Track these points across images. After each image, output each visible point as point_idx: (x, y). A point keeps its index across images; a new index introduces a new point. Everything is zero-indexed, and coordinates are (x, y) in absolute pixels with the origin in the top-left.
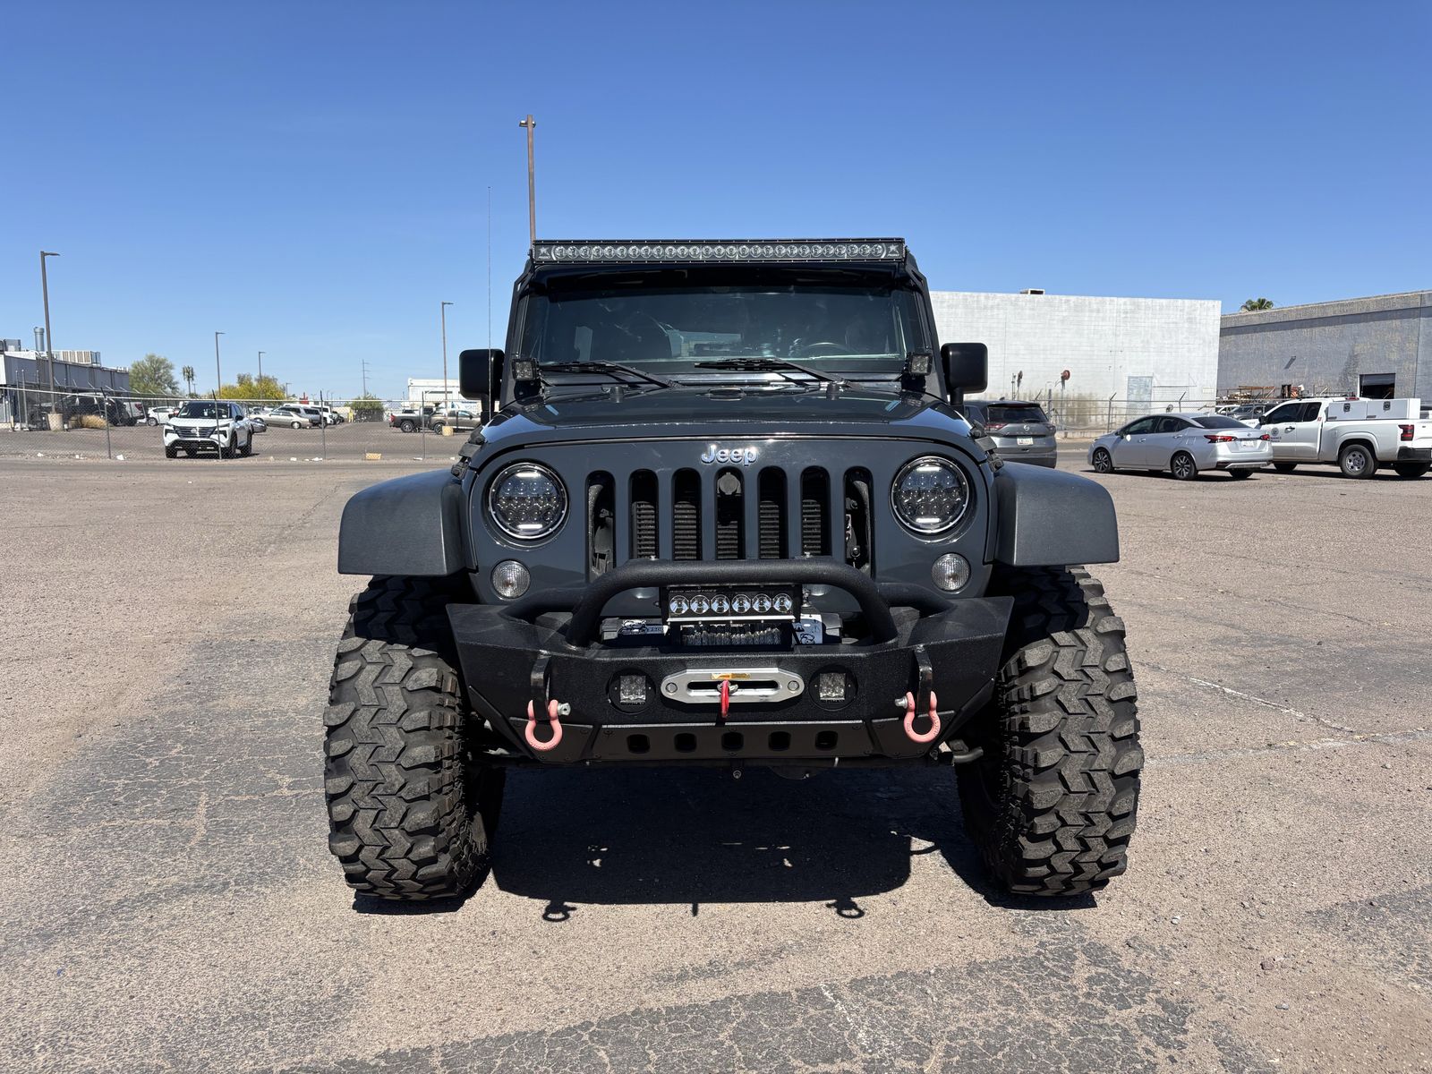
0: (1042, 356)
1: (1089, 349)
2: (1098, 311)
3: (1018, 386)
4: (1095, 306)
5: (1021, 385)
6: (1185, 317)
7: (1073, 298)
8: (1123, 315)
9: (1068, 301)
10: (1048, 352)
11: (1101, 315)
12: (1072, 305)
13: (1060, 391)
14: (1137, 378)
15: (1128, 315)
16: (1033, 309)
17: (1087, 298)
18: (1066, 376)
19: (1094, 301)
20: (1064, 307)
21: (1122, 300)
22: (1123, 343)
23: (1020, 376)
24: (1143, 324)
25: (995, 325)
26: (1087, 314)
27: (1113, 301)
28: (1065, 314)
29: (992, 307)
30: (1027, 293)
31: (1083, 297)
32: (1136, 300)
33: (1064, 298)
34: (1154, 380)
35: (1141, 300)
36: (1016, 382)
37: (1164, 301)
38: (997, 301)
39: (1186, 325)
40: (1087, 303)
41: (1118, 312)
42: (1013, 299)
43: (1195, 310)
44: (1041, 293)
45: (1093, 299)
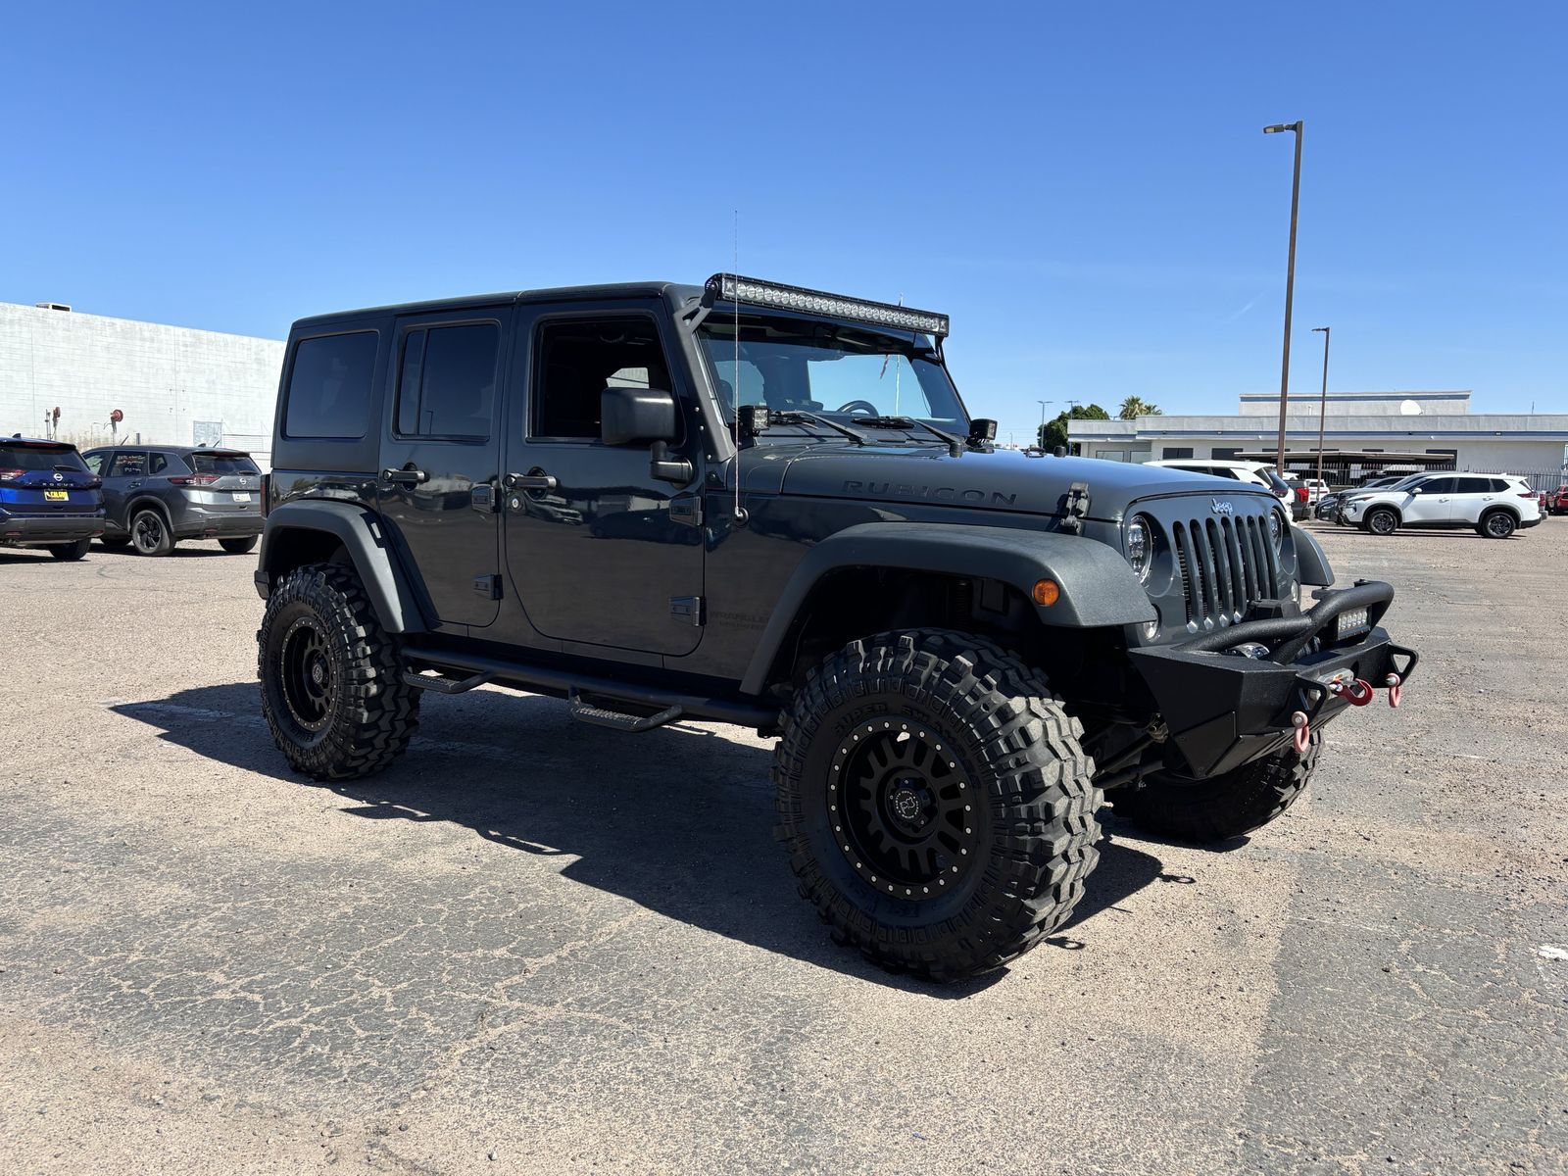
0: (84, 390)
1: (143, 385)
2: (152, 340)
3: (55, 425)
4: (147, 334)
5: (57, 427)
6: (254, 357)
7: (119, 322)
8: (182, 349)
9: (113, 324)
10: (92, 386)
11: (155, 345)
12: (119, 330)
13: (110, 436)
14: (204, 423)
15: (189, 349)
16: (68, 330)
17: (137, 323)
18: (117, 417)
19: (146, 328)
20: (108, 331)
21: (179, 331)
22: (184, 381)
23: (57, 414)
24: (206, 361)
25: (17, 346)
26: (138, 343)
27: (168, 330)
28: (111, 340)
29: (11, 322)
30: (47, 307)
31: (132, 322)
32: (196, 331)
33: (107, 320)
34: (224, 427)
35: (203, 333)
36: (52, 422)
37: (229, 337)
38: (17, 315)
39: (255, 366)
40: (137, 329)
41: (177, 344)
42: (41, 315)
43: (262, 351)
44: (67, 309)
45: (144, 325)
